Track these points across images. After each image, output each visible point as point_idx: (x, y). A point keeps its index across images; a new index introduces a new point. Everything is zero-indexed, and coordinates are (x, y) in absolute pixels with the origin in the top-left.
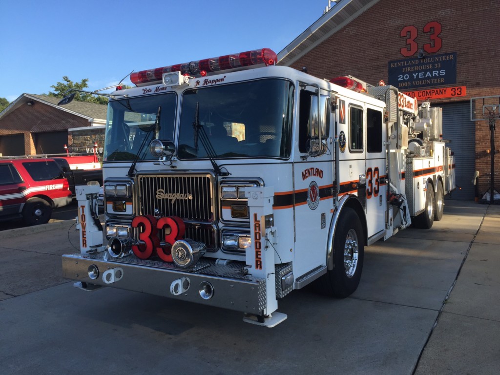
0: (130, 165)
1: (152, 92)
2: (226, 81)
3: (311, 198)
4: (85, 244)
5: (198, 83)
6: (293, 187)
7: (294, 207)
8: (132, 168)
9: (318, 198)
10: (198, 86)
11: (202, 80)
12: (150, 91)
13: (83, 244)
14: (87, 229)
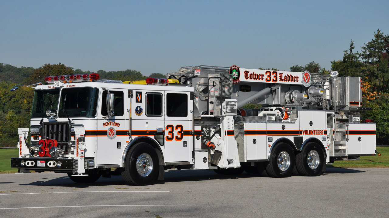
0: (41, 119)
1: (51, 88)
2: (76, 86)
3: (110, 134)
4: (21, 154)
5: (67, 86)
6: (97, 129)
7: (97, 136)
8: (42, 121)
9: (115, 135)
10: (67, 87)
11: (69, 84)
12: (50, 87)
13: (20, 154)
14: (22, 147)
